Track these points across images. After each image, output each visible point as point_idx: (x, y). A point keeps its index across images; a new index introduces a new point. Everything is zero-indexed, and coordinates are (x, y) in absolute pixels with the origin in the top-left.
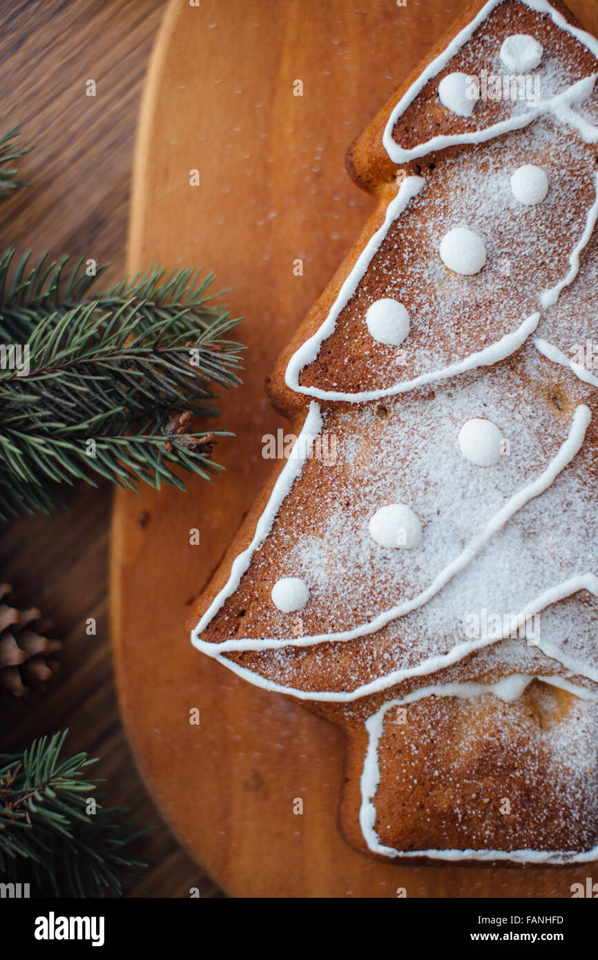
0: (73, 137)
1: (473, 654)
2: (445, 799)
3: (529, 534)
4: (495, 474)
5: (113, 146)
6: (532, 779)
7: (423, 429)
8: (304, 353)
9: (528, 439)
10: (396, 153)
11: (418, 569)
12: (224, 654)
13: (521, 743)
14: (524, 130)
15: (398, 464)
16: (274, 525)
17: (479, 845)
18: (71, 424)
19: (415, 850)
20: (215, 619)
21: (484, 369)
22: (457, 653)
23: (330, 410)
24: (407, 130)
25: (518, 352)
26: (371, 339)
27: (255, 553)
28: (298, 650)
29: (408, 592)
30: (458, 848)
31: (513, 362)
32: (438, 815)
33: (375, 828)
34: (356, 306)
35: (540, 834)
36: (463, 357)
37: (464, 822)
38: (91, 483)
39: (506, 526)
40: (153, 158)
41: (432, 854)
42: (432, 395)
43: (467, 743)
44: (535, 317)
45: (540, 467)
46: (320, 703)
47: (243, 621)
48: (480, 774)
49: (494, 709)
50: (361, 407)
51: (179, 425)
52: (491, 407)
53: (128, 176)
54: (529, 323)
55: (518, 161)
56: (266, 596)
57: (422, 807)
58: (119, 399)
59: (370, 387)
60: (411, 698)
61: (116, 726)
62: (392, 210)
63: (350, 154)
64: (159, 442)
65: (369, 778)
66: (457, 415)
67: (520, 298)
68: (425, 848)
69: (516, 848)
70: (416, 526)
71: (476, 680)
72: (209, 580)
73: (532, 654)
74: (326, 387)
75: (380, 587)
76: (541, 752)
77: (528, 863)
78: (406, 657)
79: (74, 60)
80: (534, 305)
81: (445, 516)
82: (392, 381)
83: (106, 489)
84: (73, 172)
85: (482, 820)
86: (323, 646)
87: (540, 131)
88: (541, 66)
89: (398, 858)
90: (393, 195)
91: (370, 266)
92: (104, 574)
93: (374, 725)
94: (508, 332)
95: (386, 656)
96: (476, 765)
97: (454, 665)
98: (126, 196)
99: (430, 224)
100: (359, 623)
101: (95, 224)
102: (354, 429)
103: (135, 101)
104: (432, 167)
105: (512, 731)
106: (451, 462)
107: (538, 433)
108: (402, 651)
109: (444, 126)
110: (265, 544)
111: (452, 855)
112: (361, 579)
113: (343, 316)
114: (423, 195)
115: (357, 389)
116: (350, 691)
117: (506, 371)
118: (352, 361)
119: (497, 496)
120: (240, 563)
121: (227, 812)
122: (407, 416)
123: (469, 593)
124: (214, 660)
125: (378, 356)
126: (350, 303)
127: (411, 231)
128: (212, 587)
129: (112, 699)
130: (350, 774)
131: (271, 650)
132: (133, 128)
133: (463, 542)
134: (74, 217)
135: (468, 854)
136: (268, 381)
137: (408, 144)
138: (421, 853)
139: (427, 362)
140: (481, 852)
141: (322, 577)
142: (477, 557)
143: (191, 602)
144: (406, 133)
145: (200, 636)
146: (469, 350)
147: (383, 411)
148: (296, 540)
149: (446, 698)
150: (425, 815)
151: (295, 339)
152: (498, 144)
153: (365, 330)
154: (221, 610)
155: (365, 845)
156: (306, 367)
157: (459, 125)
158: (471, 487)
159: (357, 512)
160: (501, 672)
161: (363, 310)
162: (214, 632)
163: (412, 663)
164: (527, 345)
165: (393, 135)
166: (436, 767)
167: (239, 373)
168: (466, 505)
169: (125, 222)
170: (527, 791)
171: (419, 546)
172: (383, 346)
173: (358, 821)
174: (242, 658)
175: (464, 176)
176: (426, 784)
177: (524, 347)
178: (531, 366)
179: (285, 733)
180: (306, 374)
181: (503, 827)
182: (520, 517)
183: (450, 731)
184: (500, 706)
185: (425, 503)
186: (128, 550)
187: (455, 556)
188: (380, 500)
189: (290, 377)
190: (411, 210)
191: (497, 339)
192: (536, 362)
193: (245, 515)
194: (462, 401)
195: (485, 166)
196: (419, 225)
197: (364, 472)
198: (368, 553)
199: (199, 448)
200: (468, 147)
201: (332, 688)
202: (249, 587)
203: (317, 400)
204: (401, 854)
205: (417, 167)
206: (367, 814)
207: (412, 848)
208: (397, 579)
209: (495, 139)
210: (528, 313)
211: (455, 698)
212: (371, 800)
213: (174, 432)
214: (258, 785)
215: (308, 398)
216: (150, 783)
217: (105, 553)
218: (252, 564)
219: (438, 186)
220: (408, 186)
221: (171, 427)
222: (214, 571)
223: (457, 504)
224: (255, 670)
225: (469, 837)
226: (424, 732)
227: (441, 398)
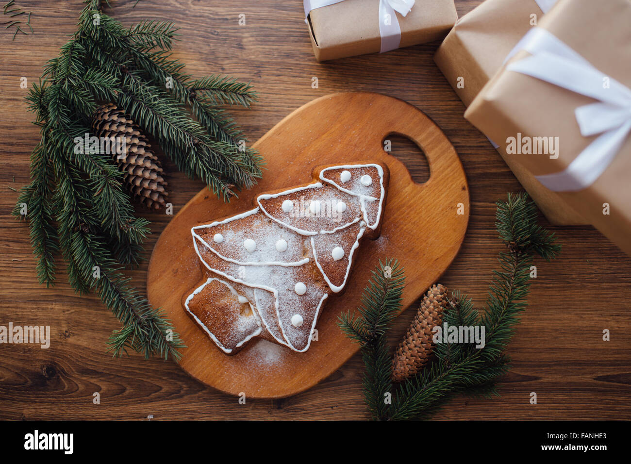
0: (270, 106)
1: (241, 284)
2: (208, 308)
3: (273, 272)
4: (278, 254)
5: (276, 116)
6: (228, 321)
7: (274, 232)
8: (266, 196)
9: (291, 254)
10: (321, 176)
11: (246, 257)
12: (195, 237)
13: (233, 312)
14: (351, 196)
15: (262, 234)
16: (229, 223)
17: (206, 325)
18: (210, 166)
19: (193, 313)
20: (200, 229)
21: (296, 233)
22: (238, 281)
23: (261, 212)
24: (328, 174)
25: (306, 236)
26: (281, 206)
27: (220, 224)
28: (210, 250)
29: (240, 260)
30: (201, 321)
31: (304, 237)
32: (204, 310)
33: (189, 301)
34: (285, 197)
35: (220, 334)
36: (294, 226)
37: (207, 316)
38: (203, 181)
39: (270, 266)
40: (280, 128)
41: (195, 317)
42: (282, 228)
43: (224, 301)
44: (316, 233)
45: (288, 261)
46: (204, 265)
47: (205, 235)
48: (220, 310)
49: (235, 300)
50: (267, 217)
51: (230, 186)
52: (290, 241)
53: (274, 125)
54: (314, 233)
55: (344, 200)
56: (214, 234)
57: (203, 305)
58: (223, 170)
59: (272, 215)
60: (222, 282)
61: (159, 233)
62: (310, 186)
63: (315, 167)
64: (222, 185)
65: (198, 290)
66: (282, 236)
67: (317, 226)
68: (195, 314)
69: (212, 333)
70: (253, 249)
71: (237, 291)
72: (207, 221)
73: (252, 296)
74: (264, 207)
75: (236, 253)
76: (236, 318)
77: (212, 339)
78: (228, 272)
79: (286, 90)
80: (319, 231)
81: (261, 252)
82: (277, 218)
83: (204, 185)
84: (263, 113)
85: (211, 320)
86: (215, 254)
87: (355, 199)
88: (368, 187)
89: (188, 311)
90: (314, 183)
91: (296, 192)
92: (188, 201)
93: (209, 280)
94: (308, 230)
95: (224, 268)
96: (221, 307)
97: (236, 283)
98: (269, 129)
99: (315, 196)
100: (225, 256)
101: (257, 128)
102: (261, 220)
103: (290, 111)
104: (327, 185)
105: (234, 308)
106: (272, 244)
107: (294, 255)
108: (228, 270)
109: (336, 180)
110: (223, 224)
111: (199, 321)
112: (234, 249)
113: (280, 197)
114: (319, 189)
115: (269, 213)
116: (211, 268)
117: (300, 237)
118: (273, 207)
119: (274, 259)
120: (215, 223)
121: (164, 272)
122: (273, 227)
123: (251, 271)
124: (192, 237)
125: (279, 211)
126: (284, 195)
127: (310, 193)
128: (206, 223)
129: (164, 227)
130: (196, 286)
131: (204, 245)
132: (284, 116)
133: (260, 261)
134: (254, 123)
135: (202, 324)
136: (256, 195)
137: (325, 176)
138: (193, 315)
139: (287, 221)
140: (205, 326)
141: (227, 241)
142: (259, 266)
143: (199, 222)
144: (327, 174)
145: (194, 229)
146: (297, 226)
147: (270, 222)
148: (230, 229)
149: (228, 288)
150: (201, 307)
151: (269, 192)
152: (344, 194)
153: (282, 203)
154: (203, 229)
155: (184, 303)
156: (264, 199)
157: (339, 183)
158: (271, 252)
159: (246, 235)
160: (243, 294)
161: (285, 199)
162: (197, 231)
163: (228, 274)
164: (309, 237)
165: (324, 172)
166: (213, 300)
167: (251, 188)
168: (267, 254)
169: (263, 134)
170: (225, 323)
171: (250, 253)
172: (282, 210)
173: (187, 297)
174: (198, 241)
175: (331, 193)
176: (208, 302)
177: (308, 236)
178: (306, 242)
179: (191, 267)
180: (262, 201)
181: (214, 325)
182: (275, 267)
183: (223, 295)
184: (237, 301)
185: (260, 246)
186: (197, 200)
187: (256, 262)
188: (253, 238)
189: (259, 198)
190: (314, 189)
191: (304, 230)
192: (308, 242)
193: (226, 216)
194: (286, 234)
195: (336, 195)
196: (312, 194)
197: (255, 229)
198: (240, 245)
199: (229, 194)
200: (337, 188)
201: (208, 264)
202: (212, 229)
203: (260, 207)
204: (189, 311)
205: (323, 182)
206: (191, 297)
207: (192, 312)
208: (241, 255)
209: (343, 192)
210: (316, 231)
211: (230, 290)
212: (194, 295)
213: (228, 187)
214: (176, 272)
215: (258, 205)
216: (155, 250)
217: (193, 196)
218: (217, 226)
219: (324, 190)
220: (318, 185)
221: (228, 185)
222: (209, 221)
223: (265, 252)
224: (198, 246)
225: (206, 321)
226: (217, 290)
227: (283, 230)
